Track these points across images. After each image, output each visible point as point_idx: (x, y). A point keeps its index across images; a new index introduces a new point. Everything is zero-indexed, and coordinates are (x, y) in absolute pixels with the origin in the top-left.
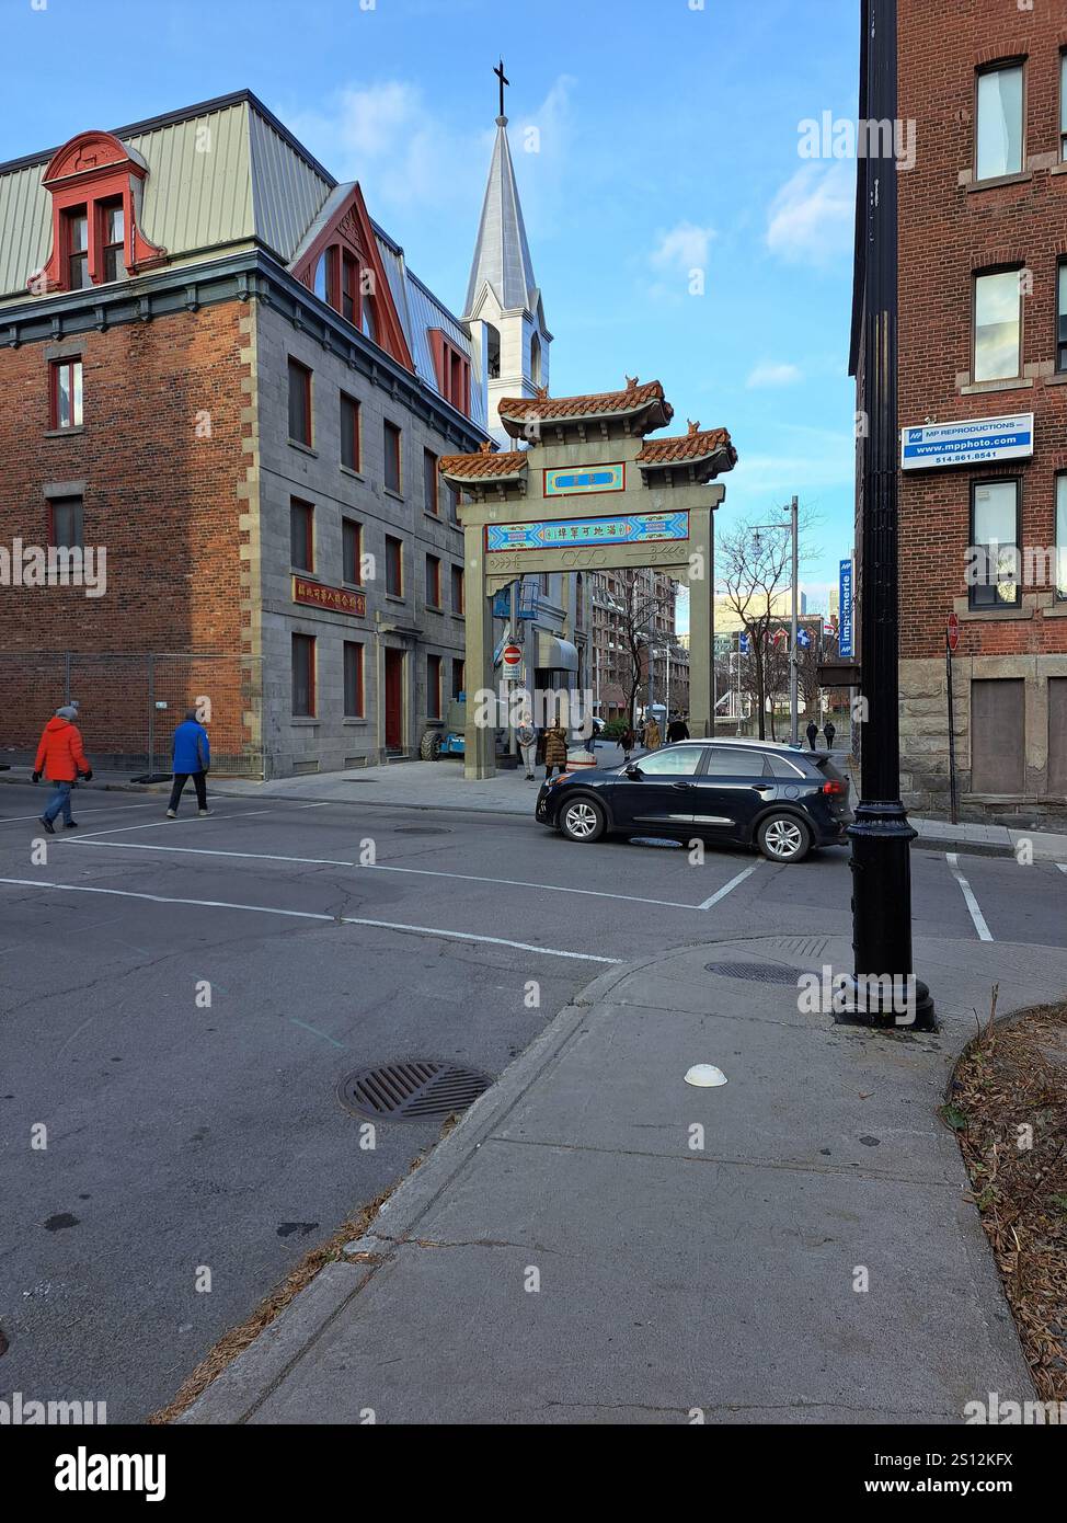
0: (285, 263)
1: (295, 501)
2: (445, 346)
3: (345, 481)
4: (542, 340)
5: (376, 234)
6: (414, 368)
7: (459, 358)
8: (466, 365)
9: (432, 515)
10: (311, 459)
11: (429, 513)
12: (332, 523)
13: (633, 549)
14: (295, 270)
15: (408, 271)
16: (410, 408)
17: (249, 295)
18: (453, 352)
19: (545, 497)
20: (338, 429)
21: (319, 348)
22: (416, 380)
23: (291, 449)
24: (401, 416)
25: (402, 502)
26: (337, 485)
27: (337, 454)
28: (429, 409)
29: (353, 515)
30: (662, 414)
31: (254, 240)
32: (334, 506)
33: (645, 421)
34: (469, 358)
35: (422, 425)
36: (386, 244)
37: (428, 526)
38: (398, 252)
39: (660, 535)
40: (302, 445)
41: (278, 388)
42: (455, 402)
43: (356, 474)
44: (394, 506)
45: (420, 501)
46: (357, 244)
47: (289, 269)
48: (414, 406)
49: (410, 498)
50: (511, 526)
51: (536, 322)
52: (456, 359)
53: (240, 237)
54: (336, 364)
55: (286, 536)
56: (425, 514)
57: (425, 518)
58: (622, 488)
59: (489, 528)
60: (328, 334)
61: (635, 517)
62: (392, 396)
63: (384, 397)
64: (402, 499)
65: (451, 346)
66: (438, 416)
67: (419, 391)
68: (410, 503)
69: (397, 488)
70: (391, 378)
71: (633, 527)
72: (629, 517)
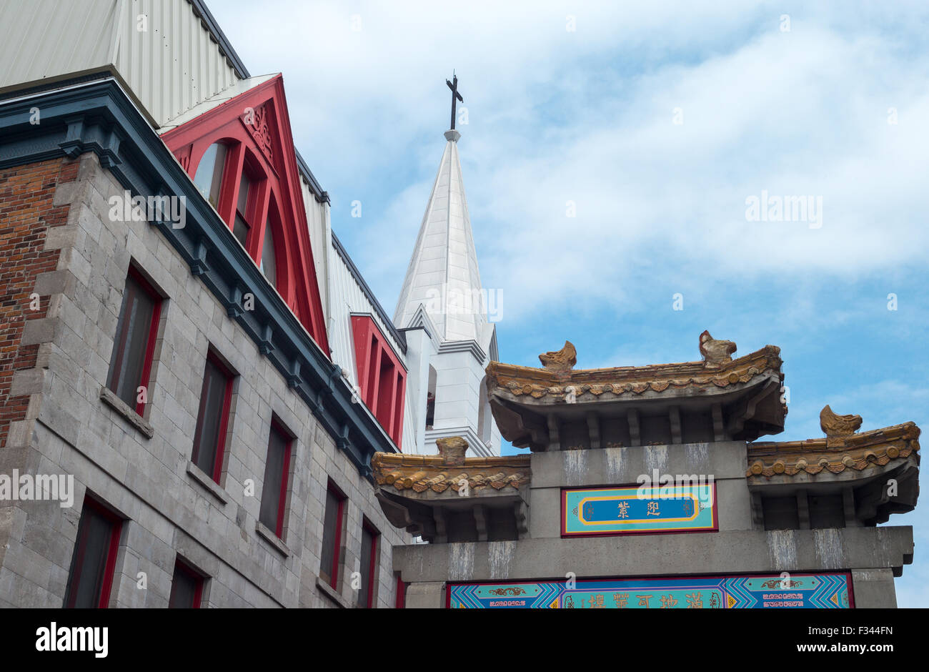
0: (157, 128)
1: (94, 507)
2: (375, 341)
3: (189, 493)
6: (329, 352)
7: (392, 365)
8: (400, 378)
10: (138, 438)
11: (323, 584)
12: (157, 563)
14: (167, 138)
17: (82, 148)
18: (383, 350)
19: (564, 536)
20: (195, 404)
21: (184, 271)
22: (333, 371)
23: (104, 409)
24: (300, 419)
25: (284, 556)
26: (176, 496)
27: (186, 444)
28: (342, 419)
29: (196, 557)
32: (164, 532)
34: (406, 370)
35: (329, 443)
38: (322, 198)
40: (126, 407)
41: (103, 302)
43: (213, 486)
44: (271, 559)
45: (312, 561)
46: (266, 153)
47: (160, 132)
48: (321, 408)
49: (298, 553)
52: (387, 365)
54: (209, 306)
55: (60, 564)
56: (318, 587)
57: (318, 593)
58: (711, 526)
59: (453, 588)
60: (202, 254)
61: (740, 580)
62: (290, 382)
63: (278, 382)
64: (284, 550)
65: (381, 344)
66: (355, 432)
67: (332, 387)
68: (295, 562)
69: (279, 532)
70: (292, 354)
71: (734, 600)
72: (730, 581)
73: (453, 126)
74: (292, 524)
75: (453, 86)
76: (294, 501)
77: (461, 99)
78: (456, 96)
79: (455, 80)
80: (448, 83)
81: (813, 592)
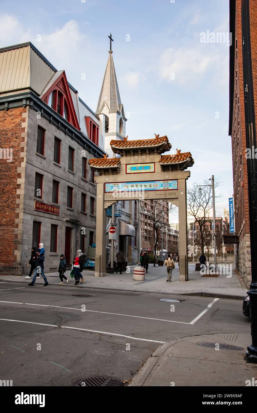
0: (39, 95)
1: (37, 174)
2: (91, 122)
3: (54, 167)
4: (123, 121)
5: (69, 86)
6: (80, 129)
8: (98, 129)
9: (84, 179)
10: (43, 159)
12: (50, 182)
13: (158, 192)
14: (42, 98)
15: (79, 98)
16: (78, 143)
17: (26, 105)
18: (93, 124)
19: (126, 174)
20: (53, 149)
21: (48, 123)
22: (81, 133)
23: (37, 156)
24: (75, 145)
25: (74, 174)
26: (52, 168)
27: (52, 158)
28: (84, 143)
29: (57, 179)
30: (168, 147)
31: (29, 88)
32: (50, 176)
33: (162, 149)
34: (99, 126)
35: (82, 148)
36: (72, 90)
37: (83, 183)
38: (76, 92)
39: (168, 188)
40: (41, 155)
41: (34, 136)
42: (94, 140)
43: (58, 165)
44: (71, 176)
45: (80, 174)
46: (63, 89)
47: (40, 97)
48: (79, 142)
49: (77, 173)
50: (114, 184)
51: (121, 114)
52: (94, 126)
53: (25, 87)
54: (54, 128)
55: (33, 186)
56: (82, 179)
57: (82, 180)
58: (154, 171)
59: (106, 184)
60: (51, 118)
61: (159, 181)
62: (72, 138)
63: (69, 139)
64: (74, 173)
65: (93, 122)
66: (88, 145)
67: (81, 137)
68: (77, 175)
69: (72, 170)
70: (72, 133)
71: (158, 185)
72: (157, 182)
73: (111, 50)
74: (75, 167)
75: (110, 38)
76: (75, 163)
77: (113, 40)
78: (111, 40)
79: (111, 35)
80: (109, 37)
81: (171, 183)
